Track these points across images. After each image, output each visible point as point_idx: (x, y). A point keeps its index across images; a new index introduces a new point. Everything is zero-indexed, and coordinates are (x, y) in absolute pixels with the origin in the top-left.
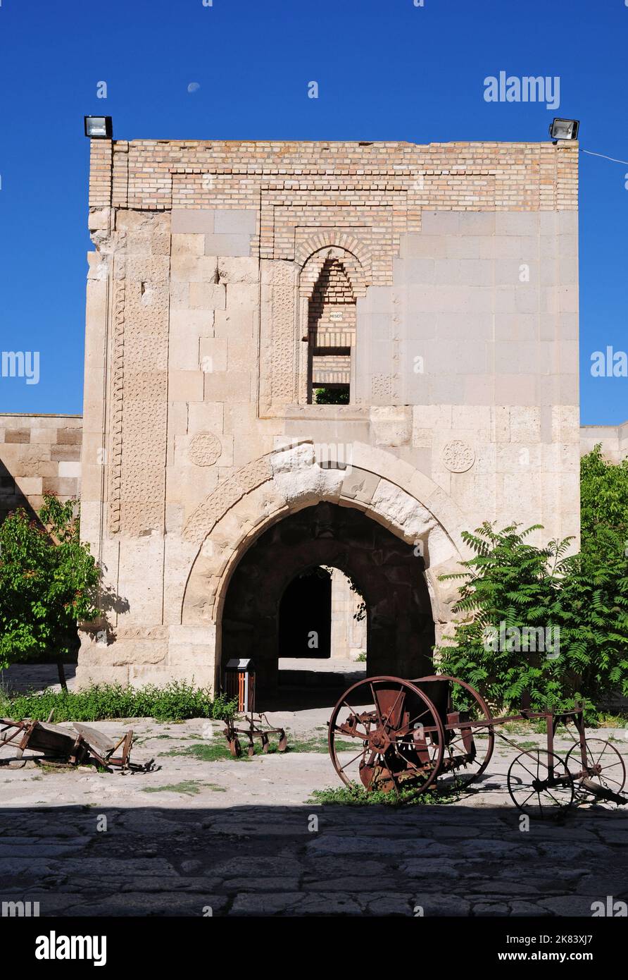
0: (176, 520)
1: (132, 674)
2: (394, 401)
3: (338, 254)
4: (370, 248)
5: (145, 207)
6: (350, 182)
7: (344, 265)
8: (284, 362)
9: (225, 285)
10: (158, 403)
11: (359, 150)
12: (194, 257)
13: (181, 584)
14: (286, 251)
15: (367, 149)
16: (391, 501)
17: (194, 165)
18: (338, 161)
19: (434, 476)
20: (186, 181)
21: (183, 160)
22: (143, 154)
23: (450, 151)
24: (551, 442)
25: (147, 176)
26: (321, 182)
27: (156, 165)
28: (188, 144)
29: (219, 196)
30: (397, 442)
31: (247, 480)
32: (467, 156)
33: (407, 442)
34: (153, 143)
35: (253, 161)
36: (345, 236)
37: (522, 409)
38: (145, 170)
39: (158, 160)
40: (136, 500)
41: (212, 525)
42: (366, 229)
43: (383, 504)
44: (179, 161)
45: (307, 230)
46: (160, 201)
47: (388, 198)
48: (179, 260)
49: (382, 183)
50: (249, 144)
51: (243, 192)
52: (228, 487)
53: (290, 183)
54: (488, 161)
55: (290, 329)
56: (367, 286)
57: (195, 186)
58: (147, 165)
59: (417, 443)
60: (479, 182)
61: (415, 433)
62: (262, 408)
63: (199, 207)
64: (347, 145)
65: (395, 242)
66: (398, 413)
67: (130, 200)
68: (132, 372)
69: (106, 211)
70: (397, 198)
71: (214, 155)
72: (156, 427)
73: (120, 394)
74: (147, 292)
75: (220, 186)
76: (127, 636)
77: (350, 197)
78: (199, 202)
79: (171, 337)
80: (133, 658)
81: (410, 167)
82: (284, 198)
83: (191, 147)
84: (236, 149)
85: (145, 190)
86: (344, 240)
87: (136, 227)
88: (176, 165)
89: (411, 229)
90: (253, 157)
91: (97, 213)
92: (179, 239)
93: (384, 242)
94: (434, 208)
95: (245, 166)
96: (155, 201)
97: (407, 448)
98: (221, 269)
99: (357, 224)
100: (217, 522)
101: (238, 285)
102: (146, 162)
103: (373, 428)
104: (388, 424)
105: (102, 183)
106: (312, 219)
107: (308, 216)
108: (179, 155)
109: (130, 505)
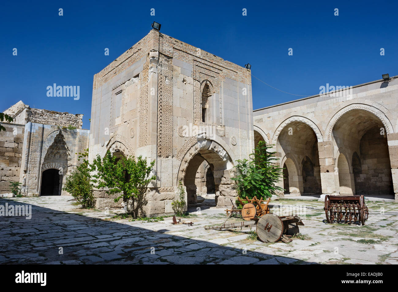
0: (175, 153)
1: (166, 203)
2: (221, 124)
3: (208, 82)
4: (215, 83)
5: (166, 55)
6: (212, 65)
7: (209, 86)
8: (198, 109)
9: (185, 84)
10: (170, 115)
11: (214, 57)
12: (178, 73)
13: (176, 173)
14: (198, 78)
15: (215, 57)
16: (221, 152)
17: (178, 47)
18: (210, 58)
19: (229, 145)
20: (176, 51)
21: (176, 44)
22: (166, 39)
23: (230, 64)
24: (249, 139)
25: (167, 46)
26: (206, 62)
27: (169, 43)
28: (177, 40)
29: (184, 58)
30: (223, 136)
31: (192, 142)
32: (233, 66)
33: (224, 136)
34: (168, 37)
35: (192, 51)
36: (210, 78)
37: (244, 130)
38: (166, 44)
39: (170, 42)
40: (165, 145)
41: (184, 155)
42: (214, 78)
43: (220, 152)
44: (175, 44)
45: (202, 74)
46: (170, 54)
47: (219, 71)
48: (175, 73)
49: (218, 67)
50: (191, 46)
51: (189, 59)
52: (188, 144)
53: (199, 60)
54: (236, 69)
55: (199, 100)
56: (214, 93)
57: (178, 53)
58: (167, 42)
59: (226, 136)
60: (235, 73)
61: (226, 134)
62: (195, 121)
63: (179, 59)
64: (211, 55)
65: (220, 83)
66: (222, 128)
67: (163, 51)
68: (164, 104)
69: (157, 52)
70: (221, 72)
71: (183, 46)
72: (170, 123)
73: (161, 111)
74: (167, 80)
75: (184, 55)
76: (164, 191)
77: (212, 69)
78: (179, 58)
79: (173, 96)
80: (166, 198)
81: (223, 65)
82: (198, 64)
83: (178, 42)
84: (188, 46)
85: (167, 50)
86: (210, 79)
87: (163, 60)
88: (174, 45)
89: (224, 81)
90: (192, 50)
91: (155, 52)
92: (175, 67)
93: (217, 82)
94: (227, 77)
95: (190, 52)
96: (169, 54)
97: (224, 137)
98: (185, 79)
99: (213, 76)
100: (185, 155)
101: (189, 84)
102: (166, 41)
103: (218, 131)
104: (221, 130)
105: (157, 43)
106: (203, 71)
107: (203, 70)
108: (175, 42)
109: (163, 147)
